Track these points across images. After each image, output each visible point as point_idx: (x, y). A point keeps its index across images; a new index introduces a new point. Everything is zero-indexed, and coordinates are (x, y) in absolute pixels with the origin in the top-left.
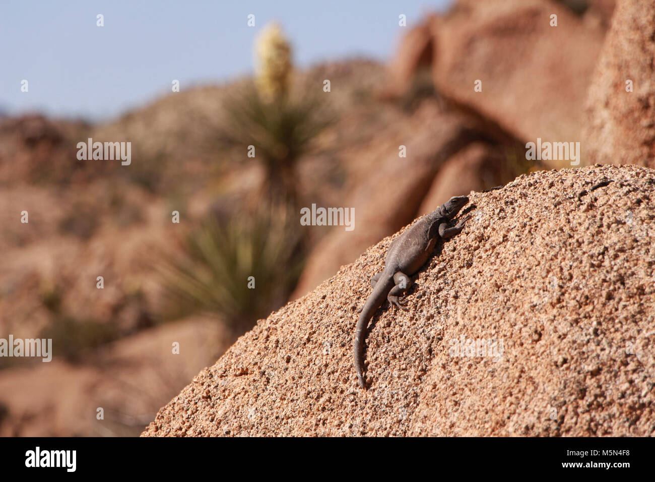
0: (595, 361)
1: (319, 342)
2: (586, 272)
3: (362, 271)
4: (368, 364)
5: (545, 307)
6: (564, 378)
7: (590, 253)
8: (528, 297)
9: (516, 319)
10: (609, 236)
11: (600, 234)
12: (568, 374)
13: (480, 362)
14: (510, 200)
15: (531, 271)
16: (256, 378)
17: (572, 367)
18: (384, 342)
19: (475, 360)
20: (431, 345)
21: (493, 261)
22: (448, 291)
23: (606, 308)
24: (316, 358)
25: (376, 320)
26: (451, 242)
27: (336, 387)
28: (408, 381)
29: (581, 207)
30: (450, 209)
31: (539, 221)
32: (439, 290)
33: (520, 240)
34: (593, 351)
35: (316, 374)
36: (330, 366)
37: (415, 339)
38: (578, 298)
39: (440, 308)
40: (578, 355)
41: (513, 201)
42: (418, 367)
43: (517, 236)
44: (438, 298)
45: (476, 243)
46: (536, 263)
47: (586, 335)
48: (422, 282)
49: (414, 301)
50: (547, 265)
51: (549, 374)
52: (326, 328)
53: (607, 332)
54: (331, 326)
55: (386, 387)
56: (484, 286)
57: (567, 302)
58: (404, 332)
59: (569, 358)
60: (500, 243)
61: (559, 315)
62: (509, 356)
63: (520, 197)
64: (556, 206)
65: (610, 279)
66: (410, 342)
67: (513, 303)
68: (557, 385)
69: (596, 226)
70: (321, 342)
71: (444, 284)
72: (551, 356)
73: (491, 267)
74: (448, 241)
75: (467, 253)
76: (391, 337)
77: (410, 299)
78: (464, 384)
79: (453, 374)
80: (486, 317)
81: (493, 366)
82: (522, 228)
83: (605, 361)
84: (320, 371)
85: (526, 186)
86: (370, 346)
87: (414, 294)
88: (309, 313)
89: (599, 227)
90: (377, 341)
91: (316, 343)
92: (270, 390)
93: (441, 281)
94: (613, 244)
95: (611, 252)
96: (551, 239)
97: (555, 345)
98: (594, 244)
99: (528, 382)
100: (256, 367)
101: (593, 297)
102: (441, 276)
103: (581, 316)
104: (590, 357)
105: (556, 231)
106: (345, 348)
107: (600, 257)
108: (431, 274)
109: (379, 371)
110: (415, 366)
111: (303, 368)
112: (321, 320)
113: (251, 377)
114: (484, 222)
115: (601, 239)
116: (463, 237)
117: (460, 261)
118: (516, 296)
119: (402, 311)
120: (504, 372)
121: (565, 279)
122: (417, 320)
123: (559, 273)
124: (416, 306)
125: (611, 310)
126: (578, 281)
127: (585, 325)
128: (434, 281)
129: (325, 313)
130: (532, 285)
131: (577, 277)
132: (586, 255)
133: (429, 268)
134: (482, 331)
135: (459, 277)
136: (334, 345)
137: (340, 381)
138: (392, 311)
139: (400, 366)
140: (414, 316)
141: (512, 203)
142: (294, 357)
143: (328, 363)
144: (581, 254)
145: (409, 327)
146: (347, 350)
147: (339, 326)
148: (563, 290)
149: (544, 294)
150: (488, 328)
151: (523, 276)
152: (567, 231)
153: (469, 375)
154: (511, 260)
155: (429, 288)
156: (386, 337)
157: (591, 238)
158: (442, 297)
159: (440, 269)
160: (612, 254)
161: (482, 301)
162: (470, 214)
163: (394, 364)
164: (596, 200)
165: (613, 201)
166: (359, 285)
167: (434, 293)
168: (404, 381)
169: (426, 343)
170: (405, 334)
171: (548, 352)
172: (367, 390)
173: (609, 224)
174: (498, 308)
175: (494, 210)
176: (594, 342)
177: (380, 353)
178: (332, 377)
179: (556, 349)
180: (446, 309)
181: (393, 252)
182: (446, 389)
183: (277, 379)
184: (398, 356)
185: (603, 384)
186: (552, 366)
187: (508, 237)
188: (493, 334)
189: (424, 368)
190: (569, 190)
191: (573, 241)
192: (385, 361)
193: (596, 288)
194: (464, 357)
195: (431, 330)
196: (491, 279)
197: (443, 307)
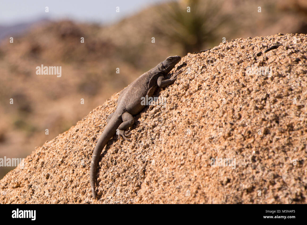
0: (251, 181)
1: (69, 164)
2: (251, 113)
3: (103, 112)
4: (100, 180)
5: (220, 140)
6: (227, 194)
7: (256, 99)
8: (209, 132)
9: (198, 149)
10: (272, 86)
11: (265, 84)
12: (230, 191)
13: (172, 181)
14: (211, 59)
15: (213, 112)
16: (26, 190)
17: (233, 186)
18: (112, 164)
19: (168, 179)
20: (145, 167)
21: (189, 104)
22: (160, 127)
23: (264, 140)
24: (65, 176)
25: (108, 148)
26: (166, 90)
27: (77, 198)
28: (127, 194)
29: (255, 64)
30: (167, 66)
31: (225, 75)
32: (154, 126)
33: (210, 89)
34: (250, 173)
35: (64, 188)
36: (74, 182)
37: (134, 163)
38: (243, 133)
39: (154, 139)
40: (239, 176)
41: (213, 60)
42: (135, 183)
43: (208, 85)
44: (153, 132)
45: (183, 91)
46: (217, 106)
47: (246, 161)
48: (143, 120)
49: (136, 134)
50: (225, 107)
51: (216, 191)
52: (74, 153)
53: (263, 159)
54: (78, 152)
55: (112, 198)
56: (181, 123)
57: (235, 136)
58: (127, 157)
59: (232, 178)
60: (196, 91)
61: (229, 145)
62: (192, 176)
63: (218, 58)
64: (239, 64)
65: (268, 118)
66: (131, 164)
67: (198, 136)
68: (221, 199)
69: (263, 79)
70: (70, 164)
71: (158, 121)
72: (219, 177)
73: (187, 109)
74: (164, 89)
75: (176, 98)
76: (118, 161)
77: (132, 133)
78: (159, 197)
79: (153, 190)
80: (179, 147)
81: (179, 184)
82: (212, 80)
83: (258, 181)
84: (67, 186)
85: (225, 49)
86: (102, 167)
87: (136, 129)
88: (66, 142)
89: (265, 79)
90: (107, 163)
91: (66, 164)
92: (34, 199)
93: (156, 119)
94: (273, 92)
95: (272, 98)
96: (229, 88)
97: (223, 168)
98: (260, 92)
99: (202, 197)
100: (27, 181)
101: (254, 132)
102: (157, 116)
103: (244, 147)
104: (247, 178)
105: (234, 82)
106: (85, 169)
107: (263, 102)
108: (149, 114)
109: (108, 186)
110: (133, 183)
111: (56, 183)
112: (72, 147)
113: (22, 189)
114: (190, 76)
115: (266, 88)
116: (175, 86)
117: (171, 104)
118: (201, 131)
119: (127, 141)
120: (186, 188)
121: (236, 118)
122: (136, 148)
123: (231, 113)
124: (137, 138)
125: (267, 142)
126: (245, 120)
127: (247, 153)
128: (151, 120)
129: (76, 142)
130: (212, 123)
131: (245, 116)
132: (253, 100)
133: (148, 109)
134: (175, 157)
135: (169, 117)
136: (78, 166)
137: (80, 193)
138: (119, 142)
139: (122, 182)
140: (135, 145)
141: (212, 62)
142: (51, 175)
143: (73, 179)
144: (250, 99)
145: (130, 154)
146: (86, 170)
147: (82, 152)
148: (233, 127)
149: (219, 130)
150: (179, 155)
151: (207, 116)
152: (242, 82)
153: (163, 190)
154: (201, 104)
155: (147, 125)
156: (113, 161)
157: (258, 87)
158: (156, 131)
159: (156, 110)
160: (272, 100)
161: (177, 134)
162: (181, 70)
163: (118, 181)
164: (267, 59)
165: (278, 60)
166: (100, 122)
167: (150, 128)
168: (124, 194)
169: (142, 166)
170: (127, 158)
171: (217, 174)
172: (98, 200)
173: (272, 77)
174: (188, 140)
175: (198, 67)
176: (251, 166)
177: (109, 173)
178: (74, 190)
179: (223, 172)
180: (158, 140)
181: (123, 98)
182: (148, 200)
183: (39, 190)
184: (121, 175)
185: (255, 199)
186: (218, 184)
187: (202, 87)
188: (182, 159)
189: (139, 184)
190: (250, 52)
191: (245, 89)
192: (112, 179)
193: (257, 125)
194: (162, 177)
195: (146, 156)
196: (186, 118)
197: (156, 139)
